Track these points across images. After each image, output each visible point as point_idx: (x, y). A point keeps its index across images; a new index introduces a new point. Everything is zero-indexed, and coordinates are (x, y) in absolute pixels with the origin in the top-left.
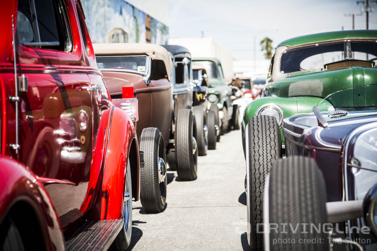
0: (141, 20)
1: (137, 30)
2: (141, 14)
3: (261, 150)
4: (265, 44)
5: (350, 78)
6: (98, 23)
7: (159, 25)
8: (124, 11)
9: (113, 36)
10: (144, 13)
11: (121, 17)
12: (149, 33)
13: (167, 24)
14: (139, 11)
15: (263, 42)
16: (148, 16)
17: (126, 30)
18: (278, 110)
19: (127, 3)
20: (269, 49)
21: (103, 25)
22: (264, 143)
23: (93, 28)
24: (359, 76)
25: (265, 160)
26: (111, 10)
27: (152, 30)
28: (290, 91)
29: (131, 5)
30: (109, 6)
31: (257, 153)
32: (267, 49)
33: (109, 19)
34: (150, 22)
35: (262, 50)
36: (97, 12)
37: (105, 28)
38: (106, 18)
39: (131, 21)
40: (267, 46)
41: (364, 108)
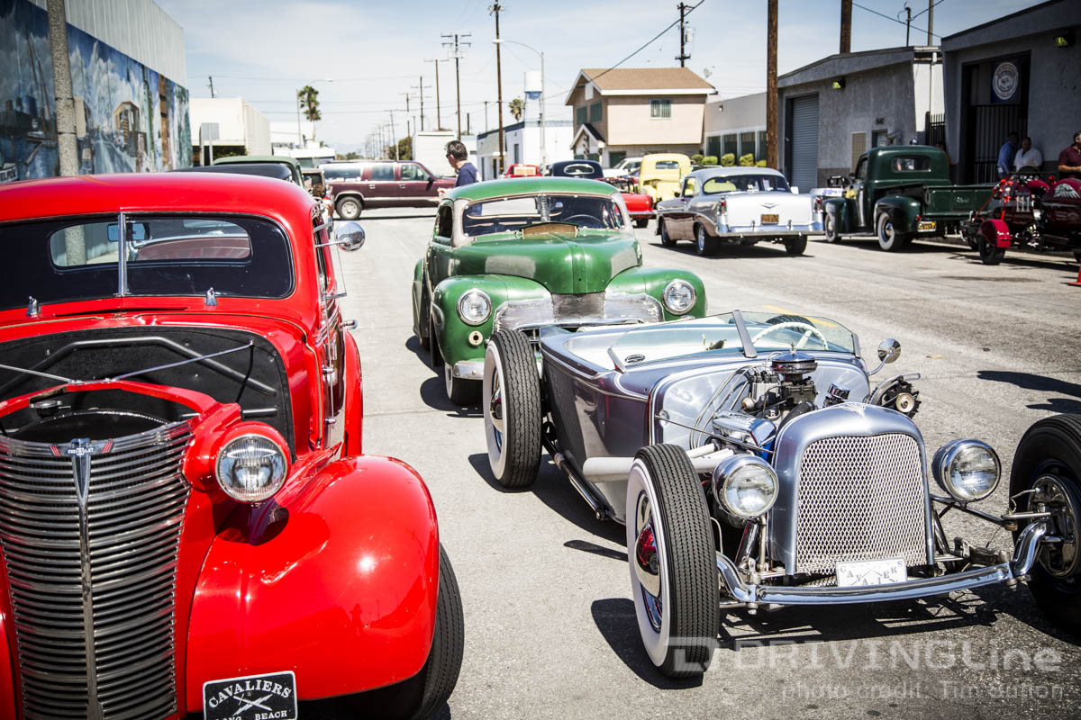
0: (153, 86)
1: (150, 102)
2: (153, 76)
3: (519, 377)
4: (306, 96)
5: (569, 258)
6: (102, 99)
7: (176, 89)
8: (131, 74)
9: (121, 114)
10: (156, 73)
11: (128, 85)
12: (164, 103)
13: (186, 87)
14: (151, 71)
15: (302, 94)
16: (162, 77)
17: (136, 104)
18: (484, 297)
19: (135, 62)
20: (313, 105)
21: (107, 101)
22: (522, 368)
23: (95, 108)
24: (578, 256)
25: (524, 388)
26: (116, 75)
27: (168, 98)
28: (486, 266)
29: (140, 64)
30: (113, 71)
31: (514, 380)
32: (310, 105)
33: (114, 91)
34: (164, 87)
35: (302, 106)
36: (98, 82)
37: (110, 105)
38: (111, 90)
39: (142, 91)
40: (310, 101)
41: (585, 294)
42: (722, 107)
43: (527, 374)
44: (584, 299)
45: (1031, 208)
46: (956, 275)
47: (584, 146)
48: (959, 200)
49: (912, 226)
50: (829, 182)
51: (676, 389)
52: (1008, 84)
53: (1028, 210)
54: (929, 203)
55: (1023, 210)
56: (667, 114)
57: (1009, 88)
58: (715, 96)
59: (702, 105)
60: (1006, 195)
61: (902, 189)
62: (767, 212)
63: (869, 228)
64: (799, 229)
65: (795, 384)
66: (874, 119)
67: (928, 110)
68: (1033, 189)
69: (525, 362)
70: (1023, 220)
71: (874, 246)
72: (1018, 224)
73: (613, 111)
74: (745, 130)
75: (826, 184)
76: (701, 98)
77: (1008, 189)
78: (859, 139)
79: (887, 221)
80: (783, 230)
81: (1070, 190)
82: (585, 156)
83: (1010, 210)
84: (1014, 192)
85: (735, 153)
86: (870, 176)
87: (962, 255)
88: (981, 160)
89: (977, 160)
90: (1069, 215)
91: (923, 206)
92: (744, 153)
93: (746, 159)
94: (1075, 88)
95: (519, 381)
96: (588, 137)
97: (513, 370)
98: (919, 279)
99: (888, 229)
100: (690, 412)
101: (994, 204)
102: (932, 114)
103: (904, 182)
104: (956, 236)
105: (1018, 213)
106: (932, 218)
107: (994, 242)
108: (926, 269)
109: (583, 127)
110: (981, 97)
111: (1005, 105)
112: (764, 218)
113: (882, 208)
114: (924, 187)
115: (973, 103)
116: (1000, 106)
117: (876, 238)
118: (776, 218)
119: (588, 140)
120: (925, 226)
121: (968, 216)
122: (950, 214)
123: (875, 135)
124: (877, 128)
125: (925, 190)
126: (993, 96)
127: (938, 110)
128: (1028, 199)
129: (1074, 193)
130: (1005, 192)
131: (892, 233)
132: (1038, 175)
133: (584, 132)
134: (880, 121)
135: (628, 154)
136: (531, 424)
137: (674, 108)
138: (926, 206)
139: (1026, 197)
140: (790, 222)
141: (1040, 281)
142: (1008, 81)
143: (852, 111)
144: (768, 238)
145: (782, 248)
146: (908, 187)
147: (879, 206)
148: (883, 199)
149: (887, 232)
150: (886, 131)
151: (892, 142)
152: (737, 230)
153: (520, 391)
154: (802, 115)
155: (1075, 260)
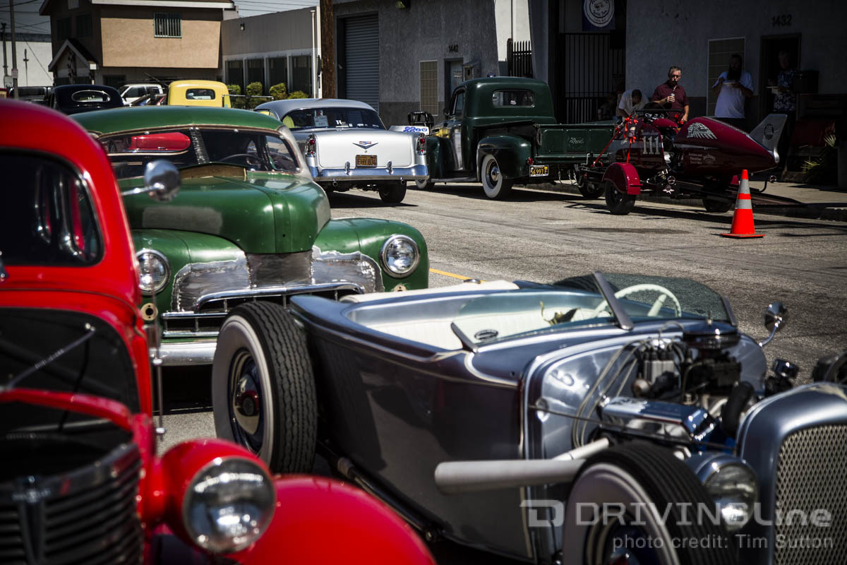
5: (268, 209)
28: (144, 219)
41: (290, 253)
42: (243, 25)
43: (298, 358)
44: (288, 260)
45: (660, 149)
46: (592, 226)
47: (69, 67)
48: (574, 140)
49: (524, 170)
50: (409, 117)
51: (556, 371)
52: (602, 10)
53: (657, 153)
54: (540, 143)
55: (651, 153)
56: (176, 32)
57: (606, 13)
58: (232, 12)
59: (219, 23)
60: (631, 135)
61: (508, 127)
62: (362, 152)
63: (471, 171)
64: (398, 174)
65: (716, 361)
66: (447, 46)
67: (510, 37)
68: (663, 129)
69: (293, 342)
70: (650, 163)
71: (478, 193)
72: (648, 168)
73: (108, 25)
74: (274, 54)
75: (406, 120)
76: (215, 15)
77: (633, 129)
78: (428, 68)
79: (493, 164)
80: (382, 174)
81: (705, 130)
82: (71, 80)
83: (636, 152)
84: (640, 132)
85: (263, 83)
86: (469, 112)
87: (579, 204)
88: (572, 96)
89: (567, 96)
90: (705, 158)
91: (534, 147)
92: (273, 83)
93: (278, 89)
94: (677, 16)
95: (289, 366)
96: (74, 56)
97: (279, 354)
98: (557, 231)
99: (494, 174)
100: (572, 400)
101: (615, 145)
102: (515, 40)
103: (506, 120)
104: (568, 182)
105: (645, 156)
106: (545, 161)
107: (624, 189)
108: (554, 219)
109: (67, 43)
110: (570, 24)
111: (600, 33)
112: (359, 159)
113: (487, 150)
114: (535, 125)
115: (561, 31)
116: (594, 34)
117: (480, 184)
118: (373, 159)
119: (74, 59)
120: (538, 171)
121: (585, 159)
122: (563, 156)
123: (448, 64)
124: (451, 56)
125: (537, 128)
126: (586, 24)
127: (523, 36)
128: (657, 139)
129: (709, 133)
130: (629, 131)
131: (499, 178)
132: (664, 113)
133: (67, 48)
134: (453, 49)
135: (128, 79)
136: (306, 422)
137: (185, 24)
138: (538, 147)
139: (654, 137)
140: (390, 164)
141: (688, 232)
142: (602, 6)
143: (419, 35)
144: (362, 184)
145: (375, 195)
146: (515, 125)
147: (481, 147)
148: (484, 139)
149: (493, 177)
150: (461, 60)
151: (469, 72)
152: (329, 174)
153: (292, 380)
154: (357, 39)
155: (705, 209)
